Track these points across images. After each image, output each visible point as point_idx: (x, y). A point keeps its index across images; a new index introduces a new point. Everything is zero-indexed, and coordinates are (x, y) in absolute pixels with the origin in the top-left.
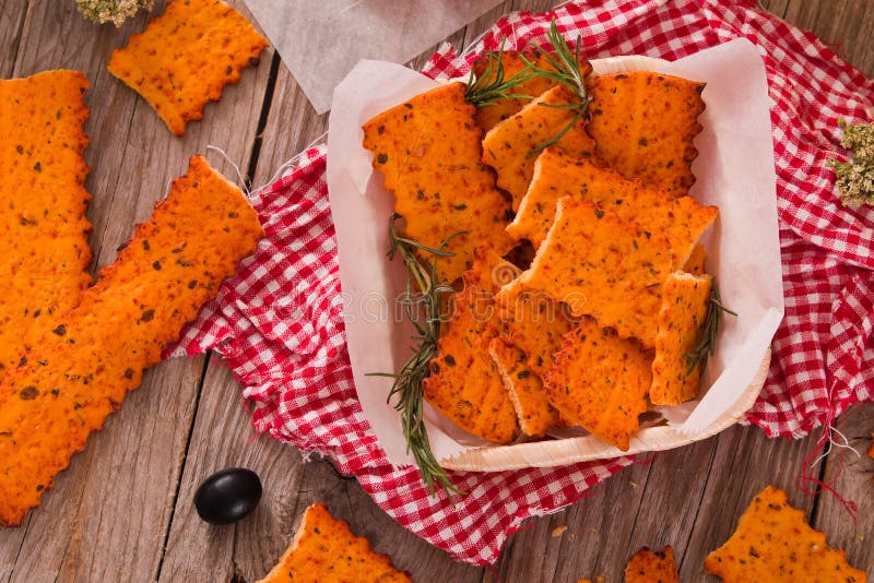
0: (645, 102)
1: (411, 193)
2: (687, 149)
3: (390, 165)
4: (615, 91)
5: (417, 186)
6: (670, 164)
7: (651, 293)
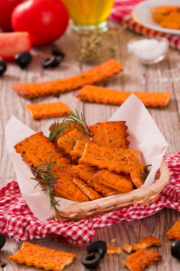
0: (107, 129)
1: (37, 160)
2: (125, 141)
3: (27, 154)
4: (97, 127)
5: (38, 158)
6: (121, 146)
7: (123, 161)
